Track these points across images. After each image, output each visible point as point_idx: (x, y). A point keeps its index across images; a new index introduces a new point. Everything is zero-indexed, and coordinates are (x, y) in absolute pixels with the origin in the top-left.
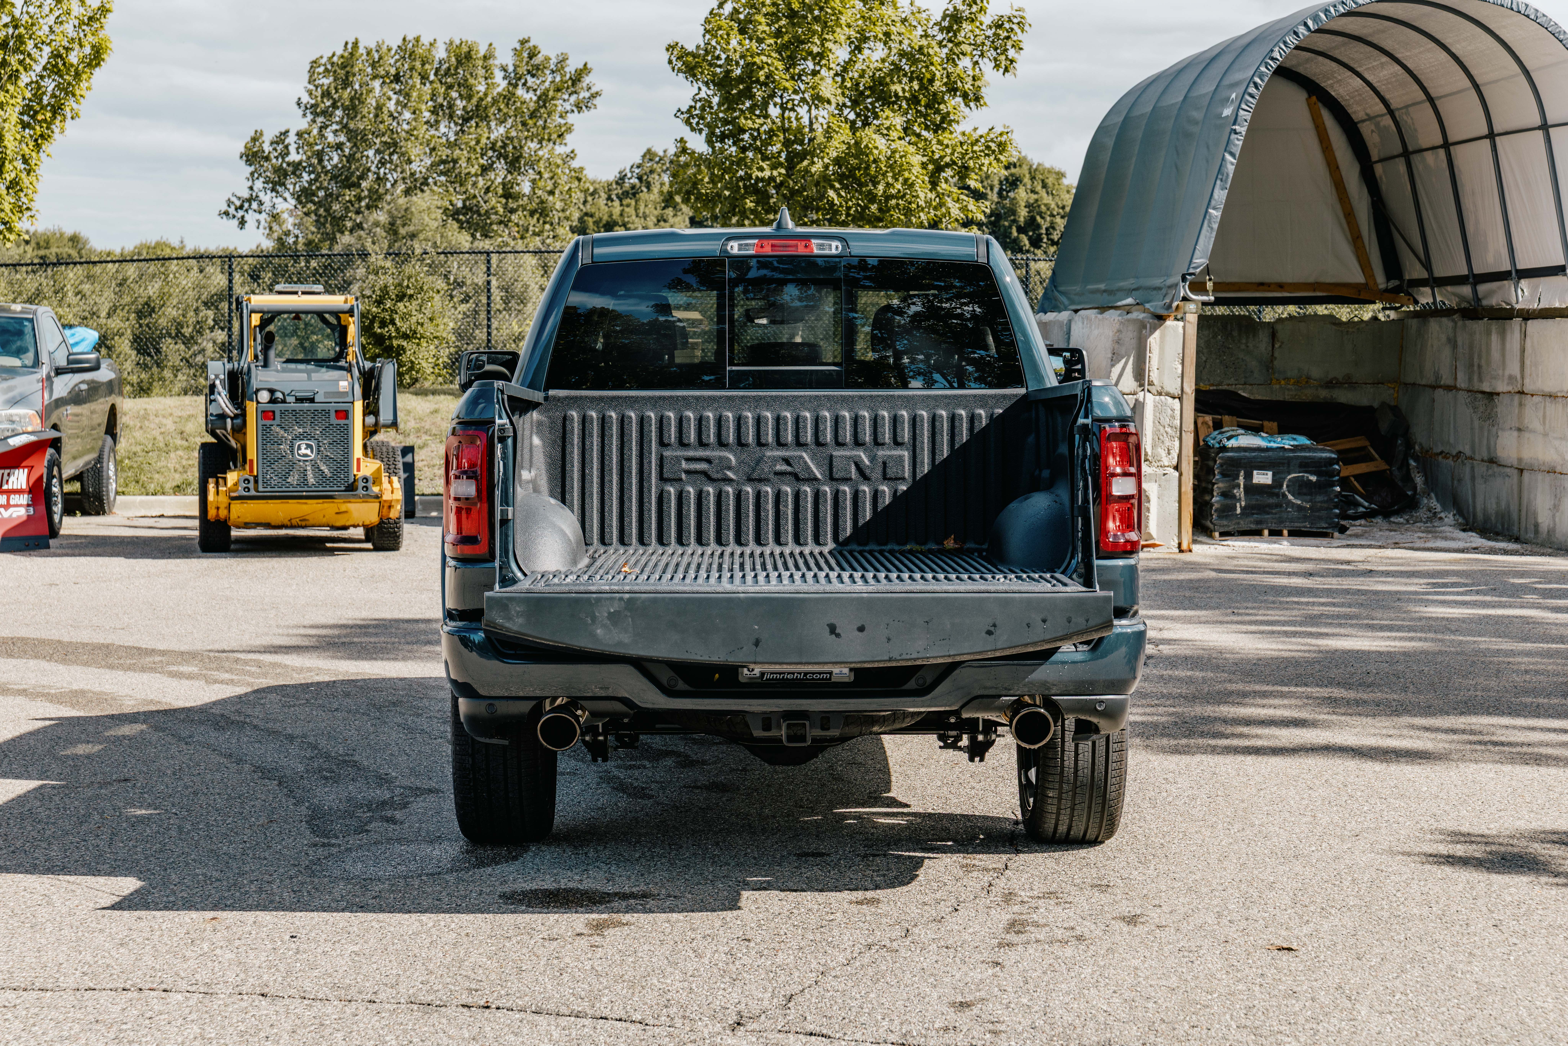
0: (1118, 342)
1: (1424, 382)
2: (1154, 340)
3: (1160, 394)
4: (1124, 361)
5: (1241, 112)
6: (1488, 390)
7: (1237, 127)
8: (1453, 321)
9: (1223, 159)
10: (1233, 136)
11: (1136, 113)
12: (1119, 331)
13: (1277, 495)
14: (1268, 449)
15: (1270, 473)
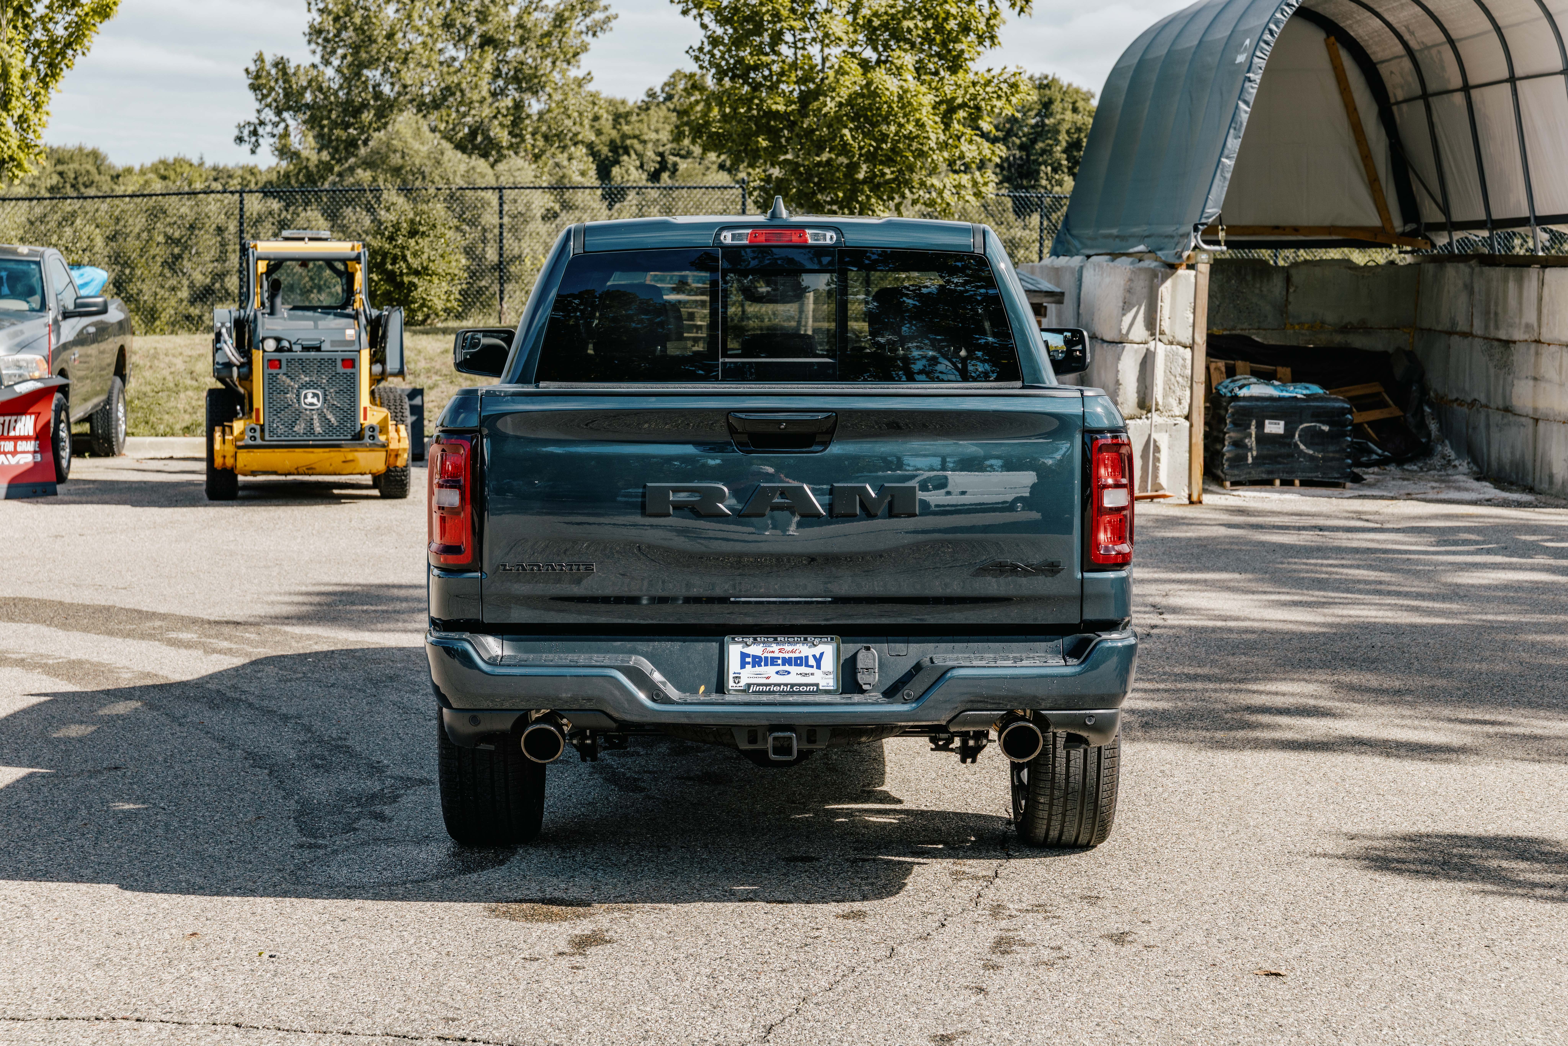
0: (1129, 291)
1: (1439, 328)
2: (1165, 289)
3: (1171, 343)
4: (1135, 310)
5: (1256, 60)
6: (1504, 337)
7: (1251, 75)
8: (1470, 267)
9: (1237, 107)
10: (1247, 84)
11: (1151, 56)
12: (1131, 280)
13: (1289, 445)
14: (1280, 399)
15: (1282, 423)
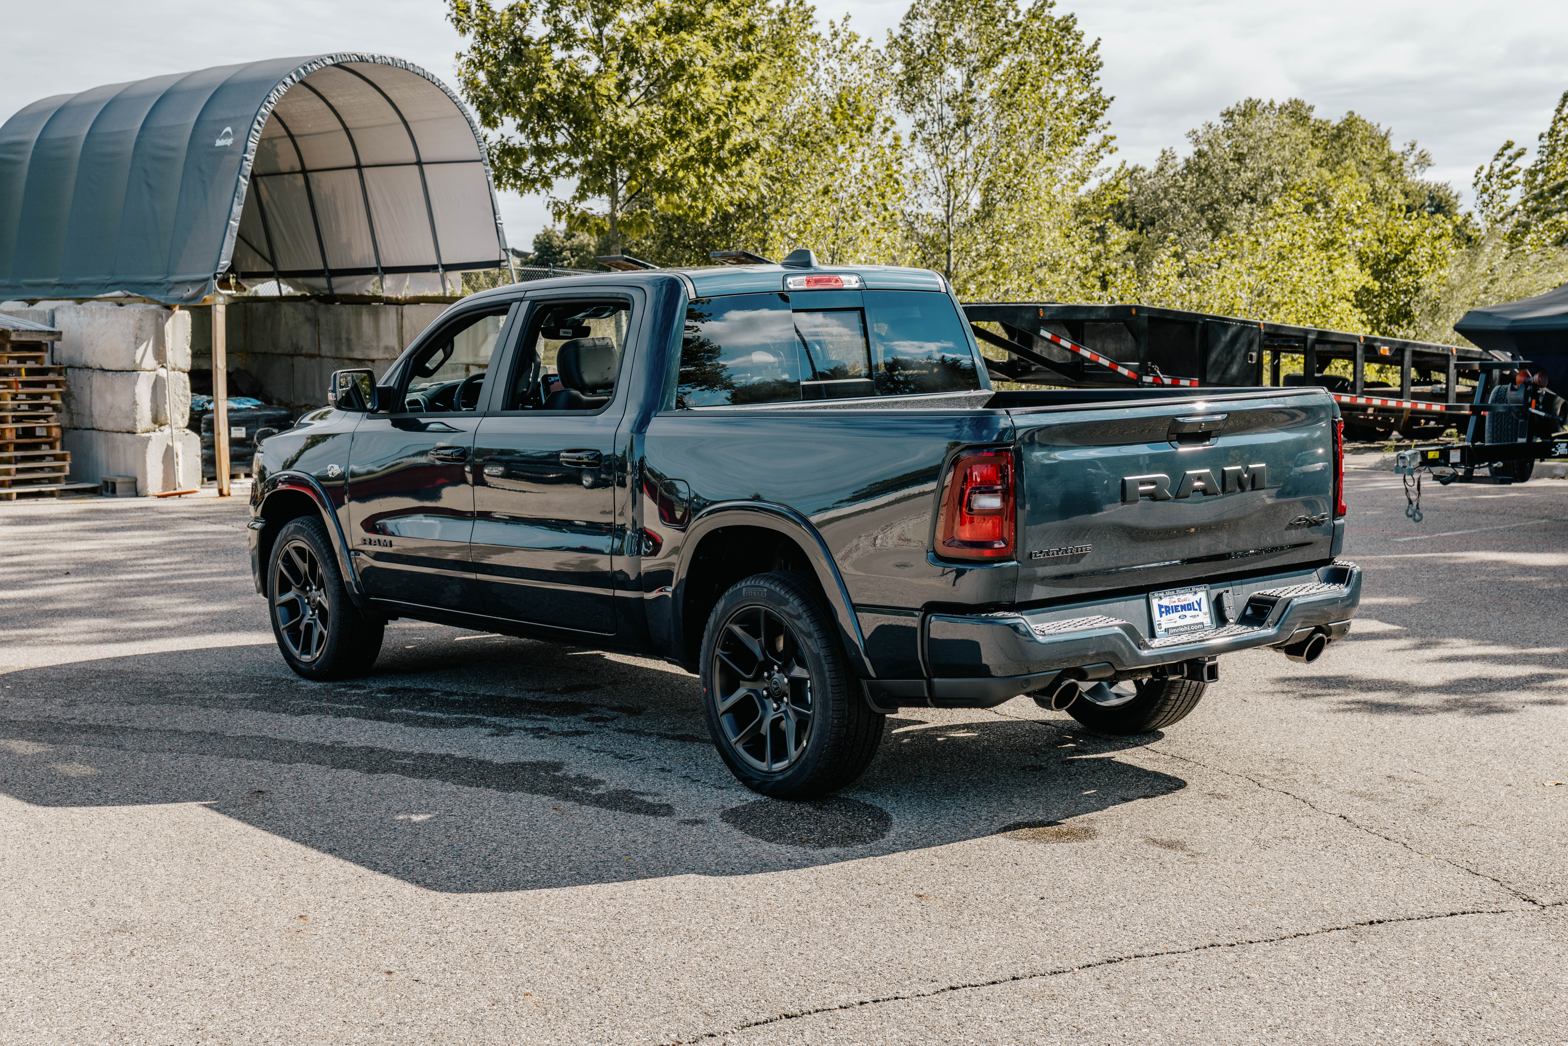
0: (140, 328)
2: (169, 326)
3: (174, 370)
4: (145, 344)
5: (250, 144)
6: (360, 357)
7: (246, 155)
8: (311, 304)
9: (238, 180)
10: (245, 163)
12: (141, 320)
13: (250, 446)
14: (239, 410)
15: (244, 429)
